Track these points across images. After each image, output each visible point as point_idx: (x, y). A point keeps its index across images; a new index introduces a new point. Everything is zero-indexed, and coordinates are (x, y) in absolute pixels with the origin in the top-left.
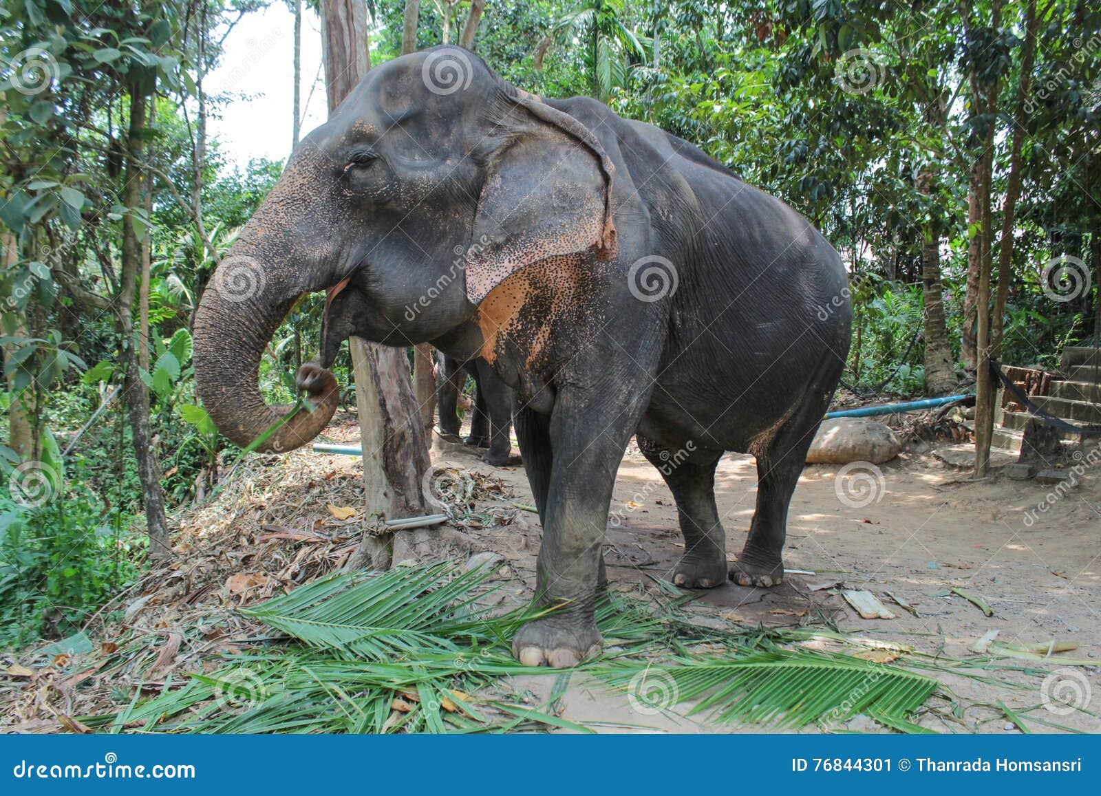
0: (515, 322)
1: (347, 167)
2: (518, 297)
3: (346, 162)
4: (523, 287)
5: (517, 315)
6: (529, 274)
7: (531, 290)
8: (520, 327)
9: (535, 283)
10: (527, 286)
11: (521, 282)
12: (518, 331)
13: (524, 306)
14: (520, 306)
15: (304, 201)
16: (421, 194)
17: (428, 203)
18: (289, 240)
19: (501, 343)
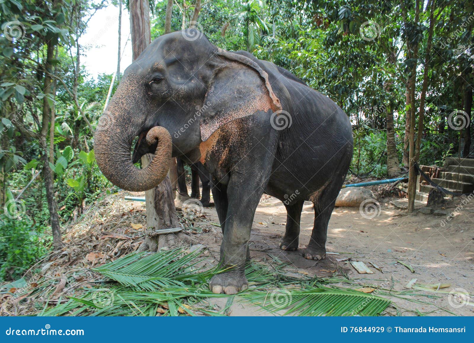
1: (151, 82)
2: (216, 136)
3: (150, 80)
8: (216, 149)
13: (218, 140)
15: (134, 97)
16: (181, 95)
17: (184, 99)
18: (130, 117)
19: (208, 155)
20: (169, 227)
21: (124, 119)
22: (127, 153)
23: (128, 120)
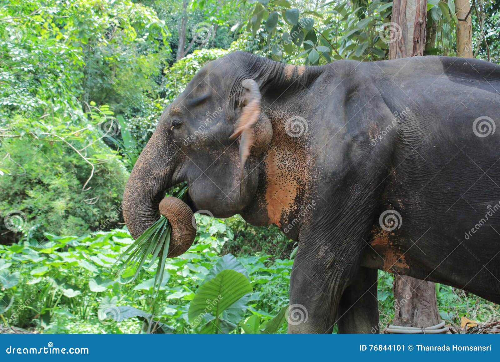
0: (293, 205)
1: (172, 128)
2: (292, 191)
3: (171, 126)
4: (293, 185)
5: (293, 201)
6: (295, 177)
7: (298, 186)
8: (296, 208)
9: (300, 182)
10: (296, 184)
11: (292, 182)
12: (295, 210)
13: (297, 196)
14: (294, 195)
15: (157, 145)
16: (203, 142)
17: (208, 146)
18: (151, 169)
19: (285, 217)
20: (404, 324)
21: (146, 172)
22: (147, 213)
23: (149, 172)
